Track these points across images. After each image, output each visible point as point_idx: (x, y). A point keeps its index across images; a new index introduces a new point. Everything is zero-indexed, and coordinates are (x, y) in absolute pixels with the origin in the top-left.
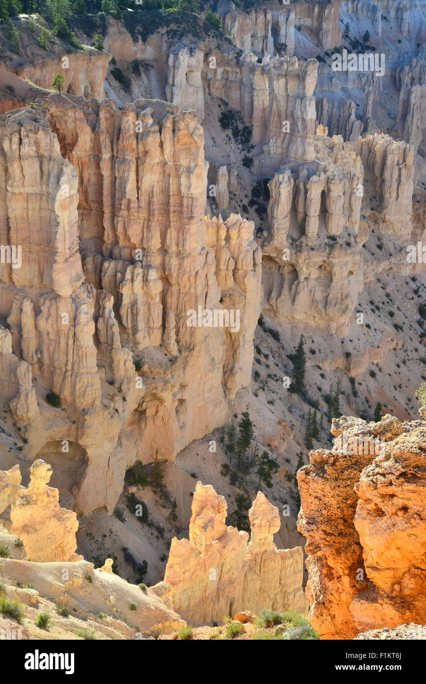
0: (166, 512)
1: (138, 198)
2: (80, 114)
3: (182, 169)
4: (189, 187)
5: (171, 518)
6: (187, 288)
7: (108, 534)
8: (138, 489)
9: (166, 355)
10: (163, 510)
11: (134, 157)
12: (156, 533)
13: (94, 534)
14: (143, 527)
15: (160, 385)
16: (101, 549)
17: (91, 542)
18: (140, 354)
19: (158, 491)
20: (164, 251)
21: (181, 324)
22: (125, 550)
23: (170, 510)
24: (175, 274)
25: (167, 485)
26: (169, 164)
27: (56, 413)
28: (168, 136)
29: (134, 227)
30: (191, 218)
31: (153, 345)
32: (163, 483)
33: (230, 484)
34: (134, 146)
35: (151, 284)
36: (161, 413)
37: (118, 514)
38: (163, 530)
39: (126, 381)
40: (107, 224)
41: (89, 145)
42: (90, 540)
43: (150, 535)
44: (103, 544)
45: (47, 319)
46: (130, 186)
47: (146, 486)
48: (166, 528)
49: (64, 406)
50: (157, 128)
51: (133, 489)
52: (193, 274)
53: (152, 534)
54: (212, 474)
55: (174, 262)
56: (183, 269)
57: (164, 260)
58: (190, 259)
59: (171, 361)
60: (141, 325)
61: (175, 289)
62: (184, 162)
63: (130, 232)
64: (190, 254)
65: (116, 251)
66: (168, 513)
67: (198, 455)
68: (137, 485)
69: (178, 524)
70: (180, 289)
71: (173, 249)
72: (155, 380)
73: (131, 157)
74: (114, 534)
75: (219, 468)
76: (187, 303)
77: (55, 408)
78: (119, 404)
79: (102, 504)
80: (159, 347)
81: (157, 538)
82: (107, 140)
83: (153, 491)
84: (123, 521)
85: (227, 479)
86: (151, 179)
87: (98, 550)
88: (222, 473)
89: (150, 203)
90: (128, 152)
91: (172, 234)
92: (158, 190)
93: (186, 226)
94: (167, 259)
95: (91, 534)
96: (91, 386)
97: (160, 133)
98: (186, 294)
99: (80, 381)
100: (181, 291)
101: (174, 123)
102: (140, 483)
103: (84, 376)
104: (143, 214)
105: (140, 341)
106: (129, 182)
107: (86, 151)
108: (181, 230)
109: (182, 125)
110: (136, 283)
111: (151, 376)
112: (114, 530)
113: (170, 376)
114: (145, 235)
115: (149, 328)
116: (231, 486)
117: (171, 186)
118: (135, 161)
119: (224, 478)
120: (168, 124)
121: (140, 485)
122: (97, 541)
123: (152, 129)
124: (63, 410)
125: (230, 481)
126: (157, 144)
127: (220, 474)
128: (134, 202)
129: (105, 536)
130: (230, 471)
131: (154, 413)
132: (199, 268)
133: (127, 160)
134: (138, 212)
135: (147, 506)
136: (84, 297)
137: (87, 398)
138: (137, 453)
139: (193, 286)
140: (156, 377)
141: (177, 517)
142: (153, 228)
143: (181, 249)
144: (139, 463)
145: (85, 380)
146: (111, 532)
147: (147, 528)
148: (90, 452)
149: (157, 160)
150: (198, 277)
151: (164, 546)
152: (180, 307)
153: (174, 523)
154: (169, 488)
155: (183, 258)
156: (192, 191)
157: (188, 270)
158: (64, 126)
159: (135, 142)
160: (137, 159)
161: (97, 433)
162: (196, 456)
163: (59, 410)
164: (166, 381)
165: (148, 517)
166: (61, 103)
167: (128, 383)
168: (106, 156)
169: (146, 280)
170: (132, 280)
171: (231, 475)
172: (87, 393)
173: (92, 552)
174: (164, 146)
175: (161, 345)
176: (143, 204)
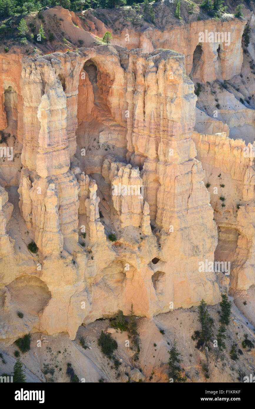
0: (132, 354)
1: (144, 120)
2: (116, 59)
3: (168, 100)
4: (171, 113)
5: (134, 358)
6: (169, 188)
7: (62, 351)
8: (117, 332)
9: (140, 234)
10: (130, 351)
11: (143, 90)
12: (112, 364)
13: (53, 349)
14: (104, 357)
15: (128, 254)
16: (53, 360)
17: (47, 354)
18: (122, 230)
19: (132, 337)
20: (157, 159)
21: (164, 215)
22: (69, 365)
23: (135, 352)
24: (161, 177)
25: (140, 334)
26: (162, 95)
27: (31, 256)
28: (161, 75)
29: (141, 140)
30: (172, 136)
31: (134, 225)
32: (138, 332)
33: (196, 347)
34: (143, 81)
35: (132, 180)
36: (136, 278)
37: (82, 342)
38: (120, 364)
39: (96, 245)
40: (128, 138)
41: (123, 81)
42: (47, 352)
43: (106, 364)
44: (56, 357)
45: (33, 191)
46: (138, 111)
47: (125, 331)
48: (124, 364)
49: (38, 253)
50: (155, 69)
51: (112, 331)
52: (173, 178)
53: (109, 364)
54: (184, 336)
55: (161, 168)
56: (166, 173)
57: (157, 166)
58: (171, 167)
59: (142, 238)
60: (125, 210)
61: (162, 188)
62: (170, 94)
63: (139, 144)
64: (172, 163)
65: (132, 158)
66: (133, 354)
67: (177, 319)
68: (116, 328)
69: (137, 364)
70: (165, 189)
71: (161, 158)
72: (126, 250)
73: (140, 90)
74: (67, 352)
75: (192, 333)
76: (168, 199)
77: (32, 253)
78: (81, 259)
79: (64, 330)
80: (139, 227)
81: (112, 367)
82: (132, 78)
83: (128, 336)
84: (85, 347)
85: (195, 343)
86: (151, 106)
87: (51, 360)
88: (192, 337)
89: (150, 123)
90: (139, 87)
91: (161, 147)
92: (155, 114)
93: (170, 142)
94: (158, 165)
95: (50, 349)
96: (51, 241)
97: (156, 72)
98: (169, 192)
99: (45, 236)
100: (166, 190)
101: (165, 66)
102: (120, 328)
103: (48, 233)
104: (146, 132)
105: (123, 221)
106: (137, 108)
107: (121, 85)
108: (167, 144)
109: (168, 67)
110: (123, 178)
111: (124, 247)
112: (69, 350)
113: (137, 249)
114: (147, 147)
115: (131, 213)
116: (196, 349)
117: (162, 112)
118: (143, 93)
119: (193, 341)
120: (161, 66)
121: (119, 329)
122: (53, 354)
123: (152, 70)
124: (37, 255)
125: (196, 345)
126: (154, 81)
127: (191, 338)
128: (141, 122)
129: (60, 352)
130: (199, 337)
131: (132, 276)
132: (178, 174)
133: (138, 91)
134: (143, 130)
135: (118, 345)
136: (65, 181)
137: (48, 249)
138: (118, 304)
139: (173, 187)
140: (127, 248)
141: (138, 359)
142: (150, 142)
143: (166, 159)
144: (121, 312)
145: (49, 235)
146: (66, 351)
147: (106, 358)
148: (51, 288)
149: (154, 93)
150: (176, 181)
151: (114, 375)
152: (164, 202)
153: (134, 362)
154: (141, 337)
155: (166, 166)
156: (173, 116)
157: (169, 174)
158: (108, 68)
159: (143, 79)
160: (145, 92)
161: (53, 275)
162: (176, 319)
163: (34, 255)
164: (132, 252)
165: (112, 352)
166: (104, 52)
167: (98, 247)
168: (130, 89)
169: (130, 177)
170: (122, 177)
171: (199, 340)
172: (48, 245)
173: (45, 360)
174: (158, 82)
175: (140, 227)
176: (147, 124)
